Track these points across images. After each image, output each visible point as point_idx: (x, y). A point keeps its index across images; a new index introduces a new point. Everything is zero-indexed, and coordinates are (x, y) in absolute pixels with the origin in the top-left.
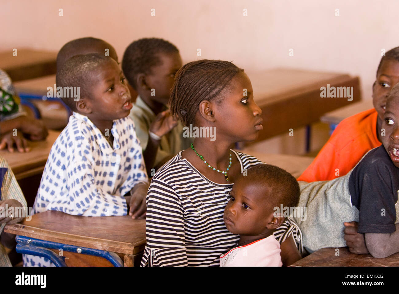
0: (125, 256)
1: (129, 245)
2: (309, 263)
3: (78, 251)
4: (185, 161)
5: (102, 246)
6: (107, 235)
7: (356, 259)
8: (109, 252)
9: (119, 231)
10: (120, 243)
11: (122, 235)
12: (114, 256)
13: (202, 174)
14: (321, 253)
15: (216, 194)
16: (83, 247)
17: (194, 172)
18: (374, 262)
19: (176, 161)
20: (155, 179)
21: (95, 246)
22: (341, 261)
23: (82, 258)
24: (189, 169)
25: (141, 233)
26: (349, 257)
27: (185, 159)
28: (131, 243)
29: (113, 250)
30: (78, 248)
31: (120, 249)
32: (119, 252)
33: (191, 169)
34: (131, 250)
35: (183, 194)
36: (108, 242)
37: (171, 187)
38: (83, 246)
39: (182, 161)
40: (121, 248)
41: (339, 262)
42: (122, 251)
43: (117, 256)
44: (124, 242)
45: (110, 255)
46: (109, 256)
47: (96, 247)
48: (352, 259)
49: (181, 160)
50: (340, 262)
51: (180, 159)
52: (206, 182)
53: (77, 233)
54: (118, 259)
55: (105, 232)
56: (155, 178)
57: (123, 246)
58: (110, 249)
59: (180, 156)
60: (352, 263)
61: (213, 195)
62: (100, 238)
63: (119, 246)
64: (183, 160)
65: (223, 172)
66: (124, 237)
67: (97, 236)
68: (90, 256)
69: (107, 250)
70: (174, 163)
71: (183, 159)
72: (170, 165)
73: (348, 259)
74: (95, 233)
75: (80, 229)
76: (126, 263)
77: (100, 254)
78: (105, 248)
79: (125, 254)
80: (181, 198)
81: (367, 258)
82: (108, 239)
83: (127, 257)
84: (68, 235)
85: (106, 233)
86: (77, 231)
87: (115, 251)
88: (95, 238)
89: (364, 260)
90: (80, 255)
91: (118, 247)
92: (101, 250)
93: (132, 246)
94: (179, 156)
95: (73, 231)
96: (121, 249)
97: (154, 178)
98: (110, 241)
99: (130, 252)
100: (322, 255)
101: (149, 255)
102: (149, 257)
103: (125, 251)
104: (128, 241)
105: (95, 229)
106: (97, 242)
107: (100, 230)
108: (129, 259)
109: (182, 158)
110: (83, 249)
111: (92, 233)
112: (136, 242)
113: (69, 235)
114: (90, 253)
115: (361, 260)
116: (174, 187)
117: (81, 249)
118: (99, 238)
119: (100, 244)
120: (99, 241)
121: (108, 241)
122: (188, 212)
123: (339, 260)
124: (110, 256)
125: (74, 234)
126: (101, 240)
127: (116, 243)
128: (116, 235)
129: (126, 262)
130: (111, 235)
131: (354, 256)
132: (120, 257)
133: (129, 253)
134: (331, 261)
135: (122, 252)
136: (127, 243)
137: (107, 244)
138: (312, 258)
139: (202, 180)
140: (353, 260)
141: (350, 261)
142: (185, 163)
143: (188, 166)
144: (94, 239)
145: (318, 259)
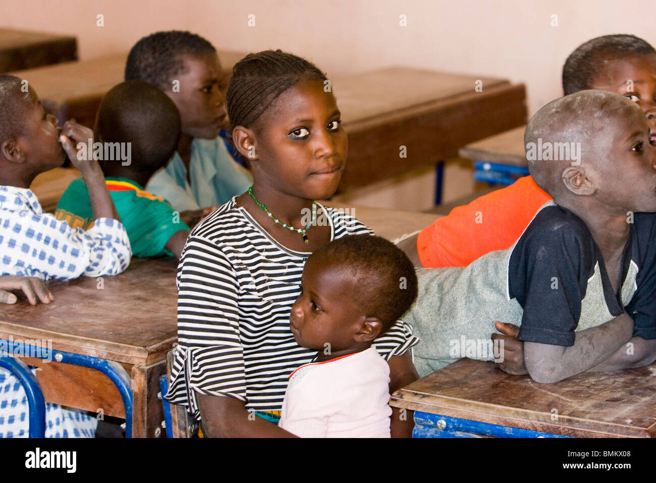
0: (133, 368)
1: (139, 350)
2: (430, 386)
3: (57, 358)
4: (242, 211)
5: (97, 352)
6: (105, 332)
7: (507, 381)
8: (108, 361)
9: (125, 326)
10: (125, 347)
11: (130, 333)
12: (115, 367)
13: (268, 234)
14: (451, 370)
15: (290, 267)
16: (66, 353)
17: (256, 229)
18: (536, 388)
19: (227, 211)
20: (193, 237)
21: (84, 350)
22: (483, 384)
23: (63, 369)
24: (248, 225)
25: (159, 331)
26: (497, 377)
27: (242, 208)
28: (143, 347)
29: (114, 358)
30: (58, 353)
31: (125, 356)
32: (123, 361)
33: (251, 225)
34: (143, 358)
35: (240, 261)
36: (106, 345)
37: (220, 249)
38: (64, 351)
39: (238, 212)
40: (128, 355)
41: (480, 386)
42: (128, 359)
43: (120, 367)
44: (132, 345)
45: (109, 365)
46: (106, 367)
47: (87, 352)
48: (500, 382)
49: (236, 209)
50: (482, 387)
51: (234, 207)
52: (274, 246)
53: (57, 330)
54: (122, 373)
55: (102, 328)
56: (195, 235)
57: (130, 352)
58: (110, 356)
59: (235, 203)
60: (500, 387)
61: (284, 268)
62: (94, 338)
63: (124, 351)
64: (239, 209)
65: (299, 231)
66: (133, 336)
67: (89, 335)
68: (76, 367)
69: (103, 357)
70: (224, 213)
71: (239, 207)
72: (218, 216)
73: (495, 381)
74: (84, 330)
75: (61, 323)
76: (133, 379)
77: (92, 363)
78: (101, 355)
79: (133, 365)
80: (236, 267)
81: (526, 380)
82: (107, 340)
83: (135, 369)
84: (41, 332)
85: (103, 331)
86: (55, 325)
87: (117, 359)
88: (85, 337)
89: (521, 384)
90: (59, 365)
91: (123, 353)
92: (94, 356)
93: (145, 352)
94: (232, 203)
95: (49, 325)
96: (128, 357)
97: (192, 235)
98: (109, 344)
99: (141, 361)
100: (453, 374)
101: (185, 360)
102: (186, 362)
103: (133, 361)
104: (138, 344)
105: (86, 323)
106: (88, 345)
107: (94, 325)
108: (140, 373)
109: (237, 206)
110: (66, 354)
111: (80, 330)
112: (152, 345)
113: (43, 332)
114: (76, 362)
115: (516, 383)
116: (224, 250)
117: (62, 355)
118: (91, 338)
119: (93, 347)
120: (92, 342)
121: (106, 343)
122: (245, 291)
123: (480, 383)
124: (109, 367)
125: (52, 331)
126: (94, 342)
127: (118, 347)
128: (120, 334)
129: (135, 377)
130: (111, 333)
131: (504, 376)
132: (125, 368)
133: (140, 363)
134: (467, 383)
135: (128, 361)
136: (136, 347)
137: (105, 348)
138: (437, 378)
139: (268, 244)
140: (503, 383)
141: (497, 385)
142: (241, 214)
143: (246, 220)
144: (83, 339)
145: (446, 380)
